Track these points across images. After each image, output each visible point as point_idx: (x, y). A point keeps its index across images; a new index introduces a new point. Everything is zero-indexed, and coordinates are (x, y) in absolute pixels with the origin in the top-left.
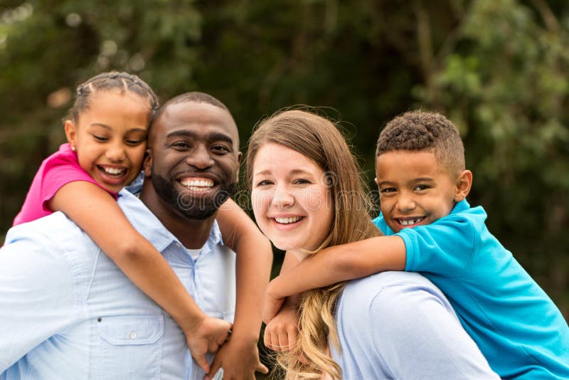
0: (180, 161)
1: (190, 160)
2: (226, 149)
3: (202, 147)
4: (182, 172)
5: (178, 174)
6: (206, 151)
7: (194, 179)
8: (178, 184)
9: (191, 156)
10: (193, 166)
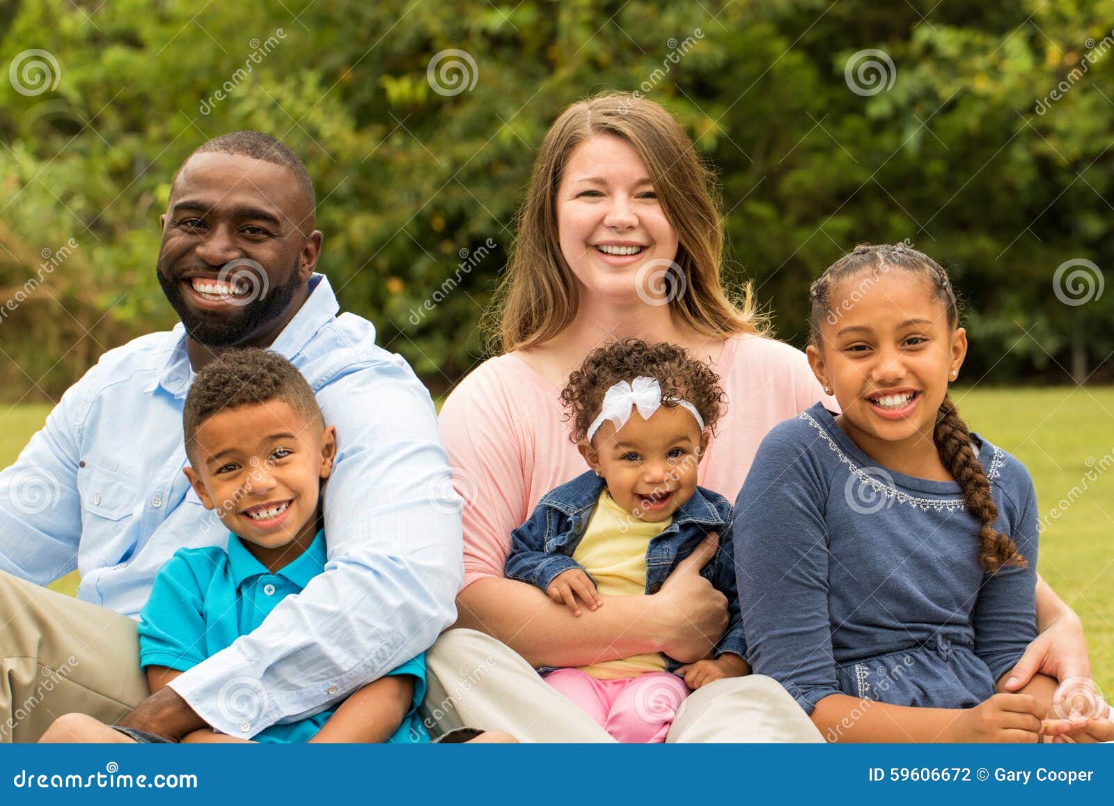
0: (189, 250)
1: (200, 250)
2: (266, 232)
3: (222, 229)
4: (188, 269)
5: (183, 271)
6: (226, 236)
7: (205, 281)
8: (185, 287)
9: (201, 244)
10: (203, 260)
